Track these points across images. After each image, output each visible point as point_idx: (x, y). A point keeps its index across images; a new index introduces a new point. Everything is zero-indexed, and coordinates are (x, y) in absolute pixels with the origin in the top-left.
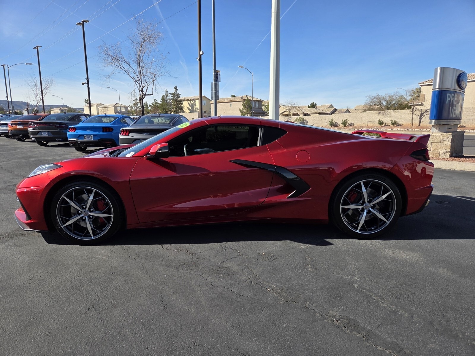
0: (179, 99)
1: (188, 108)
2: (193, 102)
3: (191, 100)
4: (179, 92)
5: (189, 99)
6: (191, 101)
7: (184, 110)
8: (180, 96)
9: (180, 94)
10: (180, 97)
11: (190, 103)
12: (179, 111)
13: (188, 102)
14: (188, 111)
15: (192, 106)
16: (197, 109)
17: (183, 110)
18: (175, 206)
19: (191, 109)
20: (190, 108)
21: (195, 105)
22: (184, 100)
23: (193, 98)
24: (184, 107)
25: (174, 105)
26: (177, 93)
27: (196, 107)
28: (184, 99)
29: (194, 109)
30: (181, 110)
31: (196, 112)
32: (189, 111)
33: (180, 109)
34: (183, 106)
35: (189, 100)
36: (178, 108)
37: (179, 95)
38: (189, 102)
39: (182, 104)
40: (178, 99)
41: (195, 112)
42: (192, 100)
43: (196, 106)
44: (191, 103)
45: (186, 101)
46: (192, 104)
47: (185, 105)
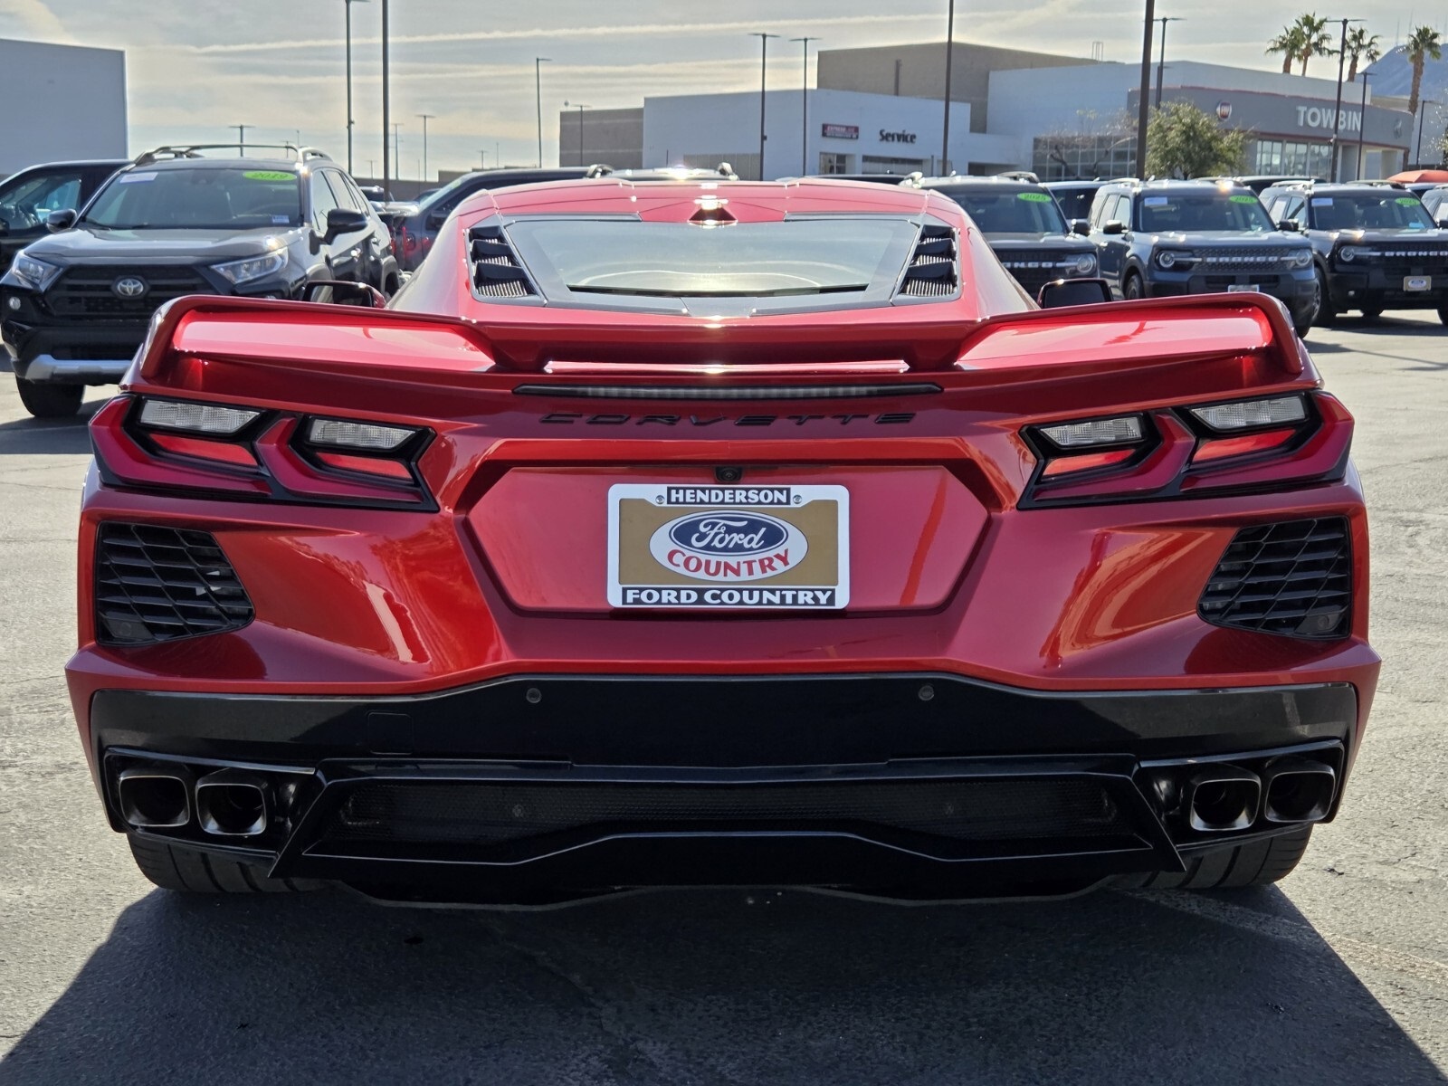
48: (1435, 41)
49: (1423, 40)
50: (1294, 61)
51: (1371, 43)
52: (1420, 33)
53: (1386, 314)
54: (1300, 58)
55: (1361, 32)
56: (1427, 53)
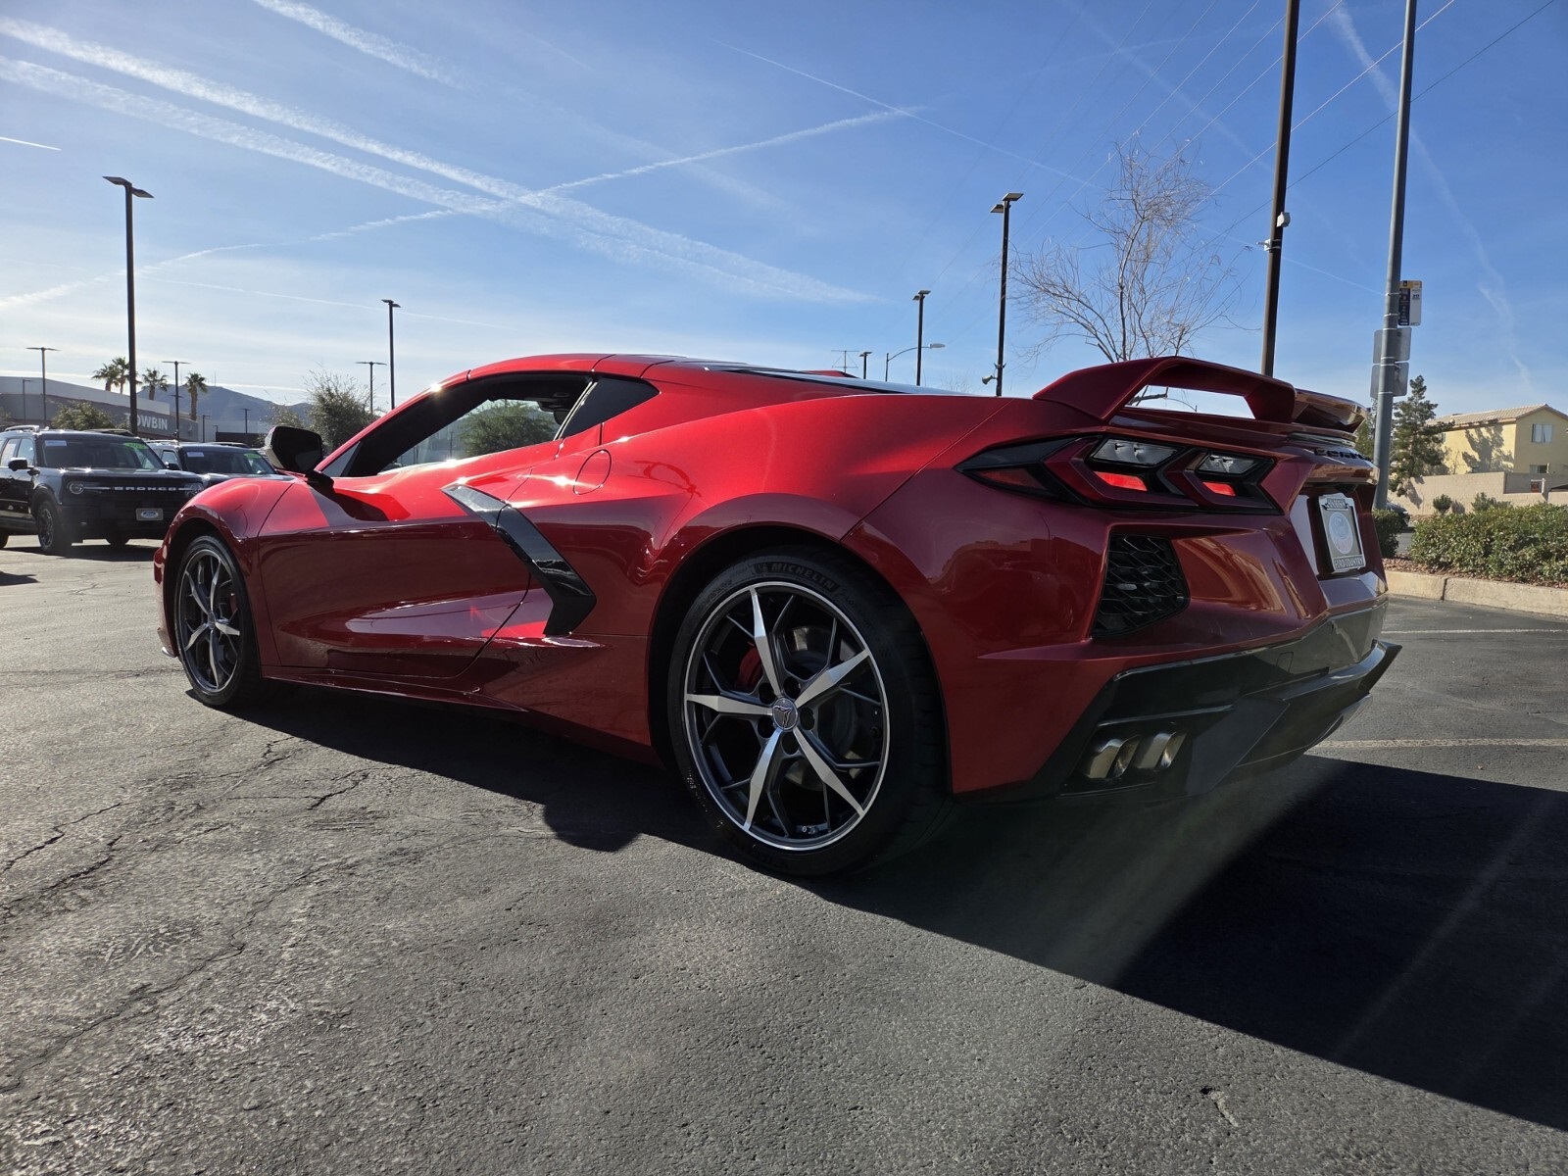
0: (1430, 422)
1: (1466, 456)
2: (1489, 431)
3: (1481, 424)
4: (1429, 396)
5: (1475, 421)
6: (1483, 430)
7: (1447, 463)
8: (1434, 410)
9: (1436, 406)
10: (1432, 416)
11: (1475, 436)
12: (1426, 467)
13: (1468, 432)
14: (1464, 468)
15: (1484, 448)
16: (1508, 458)
17: (1440, 463)
18: (355, 626)
19: (1478, 460)
20: (1476, 456)
21: (1499, 443)
22: (1449, 427)
23: (1491, 418)
24: (1447, 453)
25: (1405, 446)
26: (1423, 401)
27: (1501, 452)
28: (1453, 424)
29: (1490, 459)
30: (1433, 465)
31: (1499, 470)
32: (1469, 469)
33: (1427, 462)
34: (1443, 447)
35: (1471, 426)
36: (1422, 457)
37: (1430, 406)
38: (1472, 431)
39: (1440, 442)
40: (1423, 424)
41: (1494, 471)
42: (1484, 426)
43: (1502, 449)
44: (1480, 435)
45: (1460, 428)
46: (1485, 441)
47: (1455, 445)
48: (203, 382)
49: (195, 381)
50: (113, 386)
51: (162, 380)
52: (193, 376)
53: (131, 542)
54: (116, 384)
55: (155, 372)
56: (198, 388)
